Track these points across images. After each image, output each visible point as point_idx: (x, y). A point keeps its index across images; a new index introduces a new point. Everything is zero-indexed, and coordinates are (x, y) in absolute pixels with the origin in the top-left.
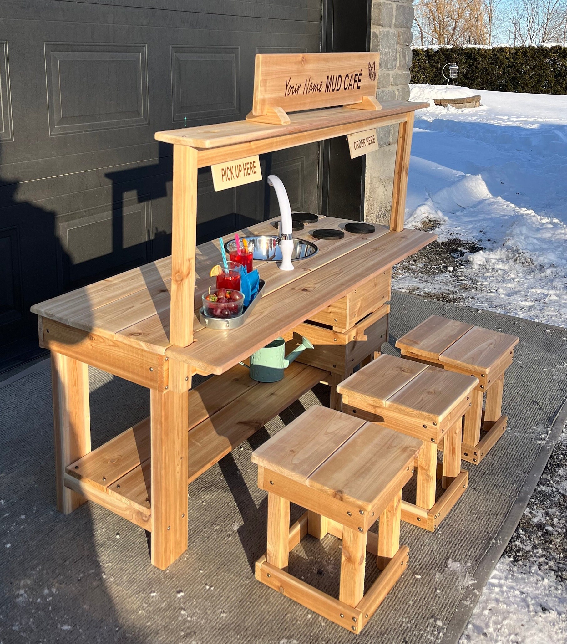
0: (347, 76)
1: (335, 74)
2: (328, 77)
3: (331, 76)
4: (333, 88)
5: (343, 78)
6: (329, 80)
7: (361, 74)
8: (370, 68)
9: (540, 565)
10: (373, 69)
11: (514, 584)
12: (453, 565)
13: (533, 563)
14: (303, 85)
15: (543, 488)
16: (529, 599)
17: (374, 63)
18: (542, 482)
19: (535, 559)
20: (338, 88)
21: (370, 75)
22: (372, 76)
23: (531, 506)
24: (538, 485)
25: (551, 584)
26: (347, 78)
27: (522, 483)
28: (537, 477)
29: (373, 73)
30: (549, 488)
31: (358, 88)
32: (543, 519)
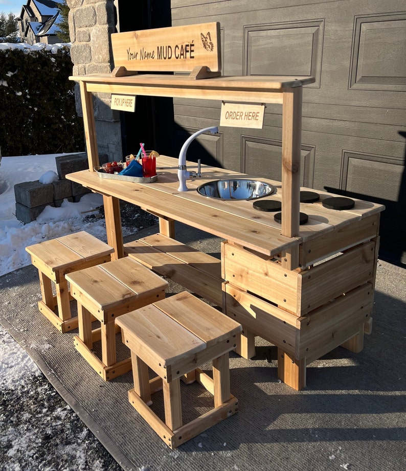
0: (177, 46)
1: (165, 45)
2: (158, 47)
3: (161, 47)
4: (165, 57)
5: (173, 49)
6: (160, 50)
7: (193, 45)
8: (204, 39)
9: (23, 387)
10: (208, 40)
11: (20, 366)
12: (47, 346)
13: (27, 384)
14: (139, 53)
15: (85, 432)
16: (6, 366)
17: (209, 34)
18: (90, 434)
19: (29, 388)
20: (170, 56)
21: (205, 46)
22: (207, 46)
23: (72, 411)
24: (89, 430)
25: (8, 383)
26: (177, 48)
27: (95, 418)
28: (97, 433)
29: (209, 44)
30: (83, 438)
31: (193, 57)
32: (56, 413)
